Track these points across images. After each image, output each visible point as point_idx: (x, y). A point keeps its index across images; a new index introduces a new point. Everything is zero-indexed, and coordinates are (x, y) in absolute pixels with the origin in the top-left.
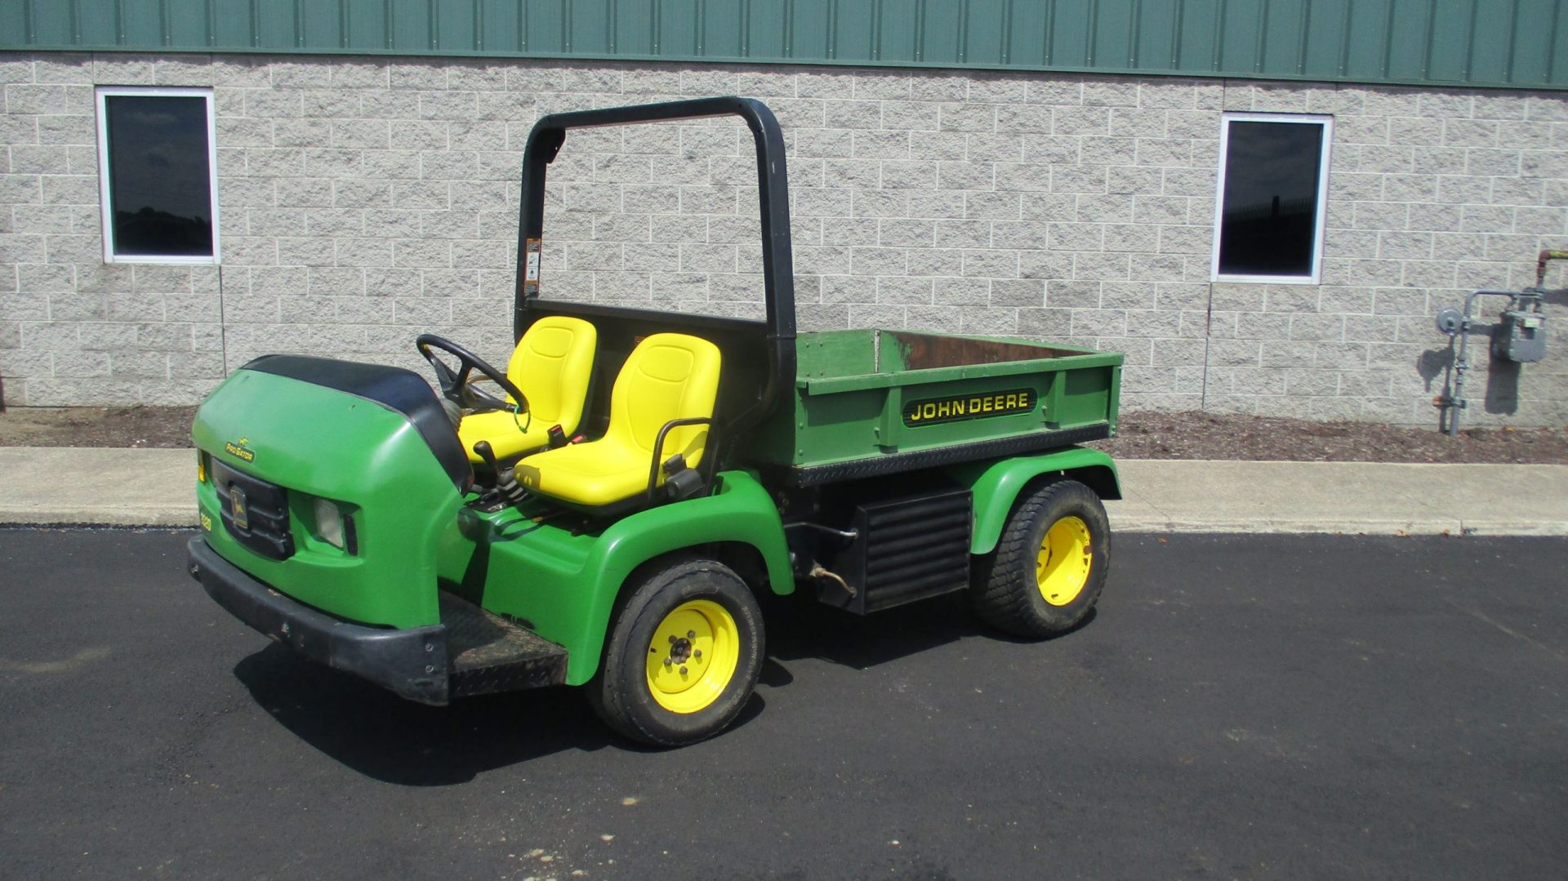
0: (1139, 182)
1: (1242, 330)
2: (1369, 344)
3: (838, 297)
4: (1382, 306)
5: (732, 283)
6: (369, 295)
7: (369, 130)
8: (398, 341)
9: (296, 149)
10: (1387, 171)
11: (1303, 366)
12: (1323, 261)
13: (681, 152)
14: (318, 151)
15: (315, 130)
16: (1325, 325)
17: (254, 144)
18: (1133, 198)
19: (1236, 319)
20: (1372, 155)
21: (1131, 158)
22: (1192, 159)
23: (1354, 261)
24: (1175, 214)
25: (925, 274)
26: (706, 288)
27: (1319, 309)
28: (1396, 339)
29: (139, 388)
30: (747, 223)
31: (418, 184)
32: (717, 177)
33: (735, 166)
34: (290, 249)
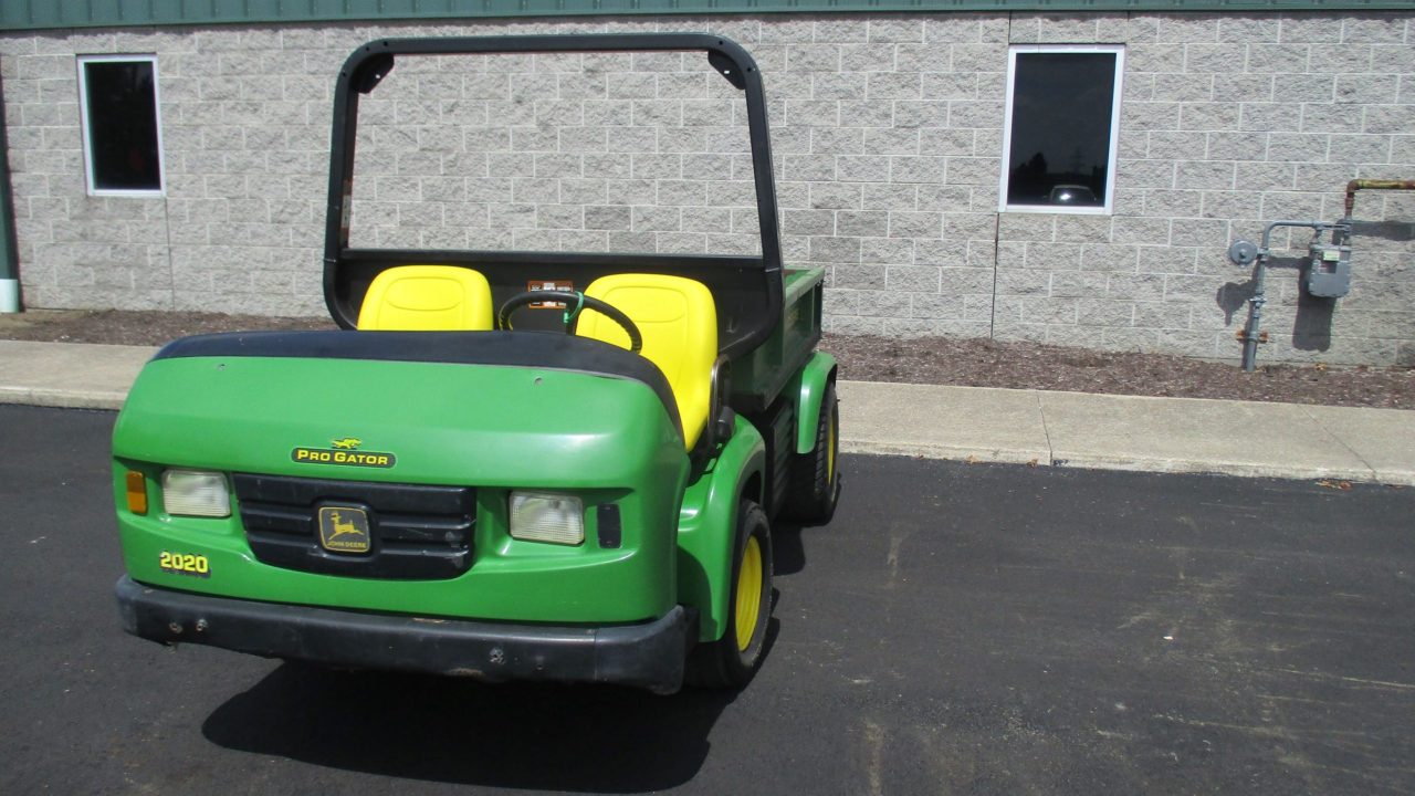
0: (925, 115)
1: (1031, 259)
2: (1165, 276)
3: (647, 225)
4: (1180, 237)
5: (556, 213)
6: (273, 222)
7: (267, 85)
8: (294, 261)
9: (216, 101)
10: (1183, 99)
11: (1096, 296)
12: (1116, 191)
13: (510, 98)
14: (231, 103)
15: (230, 86)
16: (1117, 256)
17: (186, 98)
18: (919, 131)
19: (1025, 249)
20: (1167, 84)
21: (917, 92)
22: (977, 92)
23: (1148, 192)
24: (962, 145)
25: (724, 205)
26: (534, 217)
27: (1111, 240)
28: (1196, 270)
29: (114, 295)
30: (567, 159)
31: (306, 129)
32: (541, 119)
33: (556, 108)
34: (214, 185)
